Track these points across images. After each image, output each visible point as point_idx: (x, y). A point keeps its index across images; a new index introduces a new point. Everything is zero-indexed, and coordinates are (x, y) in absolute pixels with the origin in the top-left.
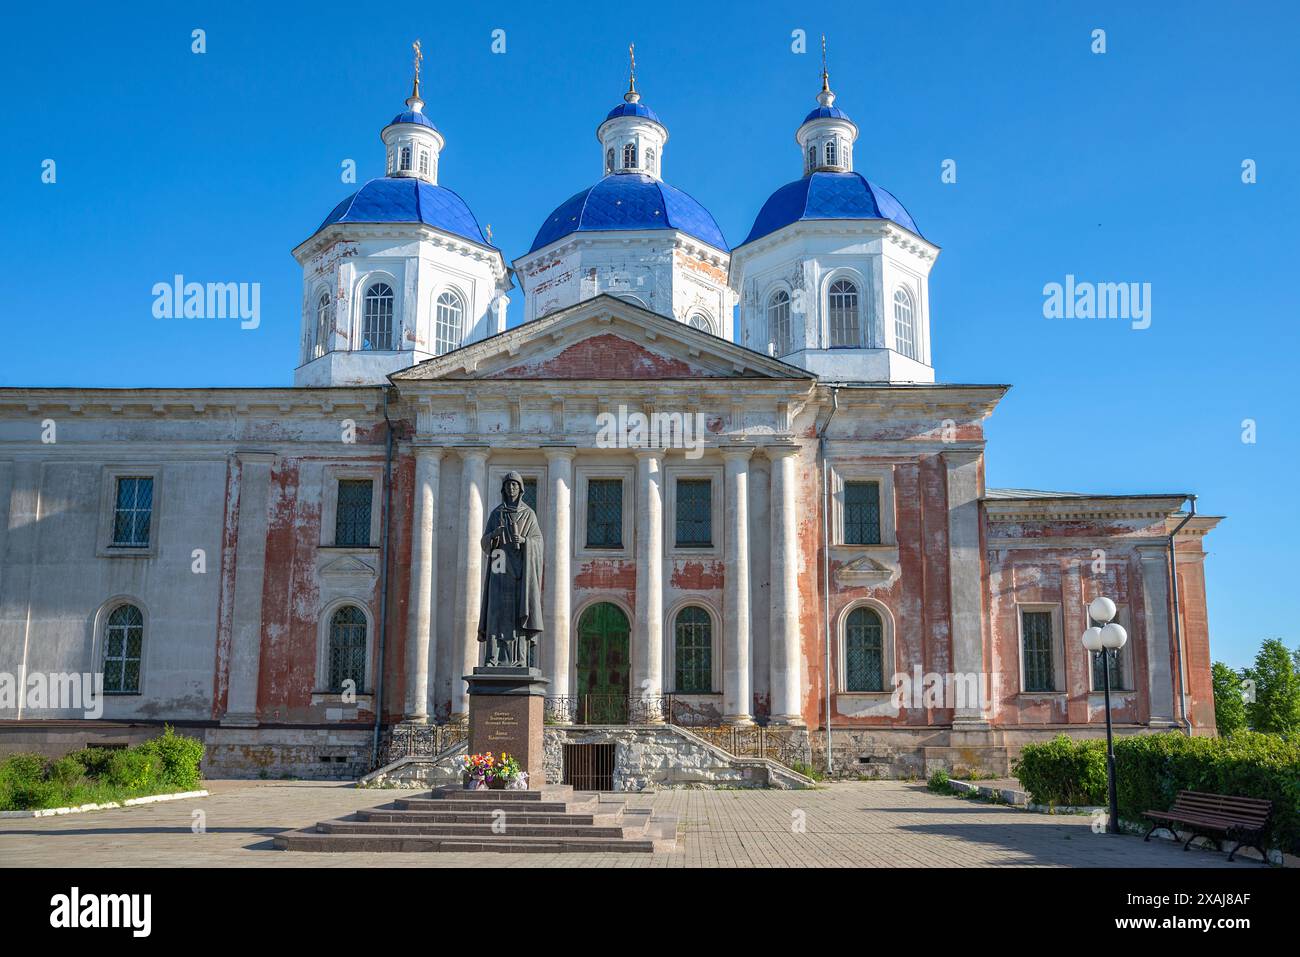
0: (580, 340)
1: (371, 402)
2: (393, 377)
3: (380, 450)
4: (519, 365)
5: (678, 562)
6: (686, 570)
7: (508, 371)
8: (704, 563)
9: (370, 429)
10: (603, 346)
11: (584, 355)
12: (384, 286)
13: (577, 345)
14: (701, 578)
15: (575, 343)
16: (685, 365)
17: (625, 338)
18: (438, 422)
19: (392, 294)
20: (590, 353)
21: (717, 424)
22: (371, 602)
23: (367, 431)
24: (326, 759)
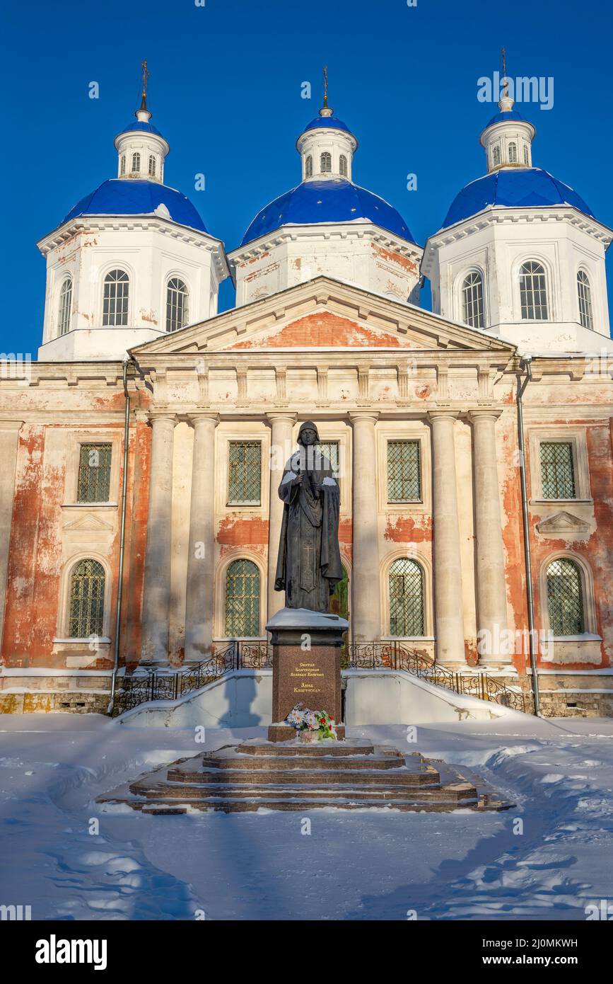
0: (300, 318)
1: (112, 373)
2: (132, 351)
3: (119, 418)
4: (245, 340)
5: (391, 517)
6: (398, 524)
7: (234, 346)
8: (414, 518)
9: (110, 398)
10: (320, 323)
11: (304, 331)
12: (121, 273)
13: (298, 322)
14: (412, 531)
15: (296, 320)
16: (395, 339)
17: (340, 316)
18: (172, 392)
19: (128, 280)
20: (309, 329)
21: (425, 391)
22: (110, 556)
23: (108, 401)
24: (66, 705)
